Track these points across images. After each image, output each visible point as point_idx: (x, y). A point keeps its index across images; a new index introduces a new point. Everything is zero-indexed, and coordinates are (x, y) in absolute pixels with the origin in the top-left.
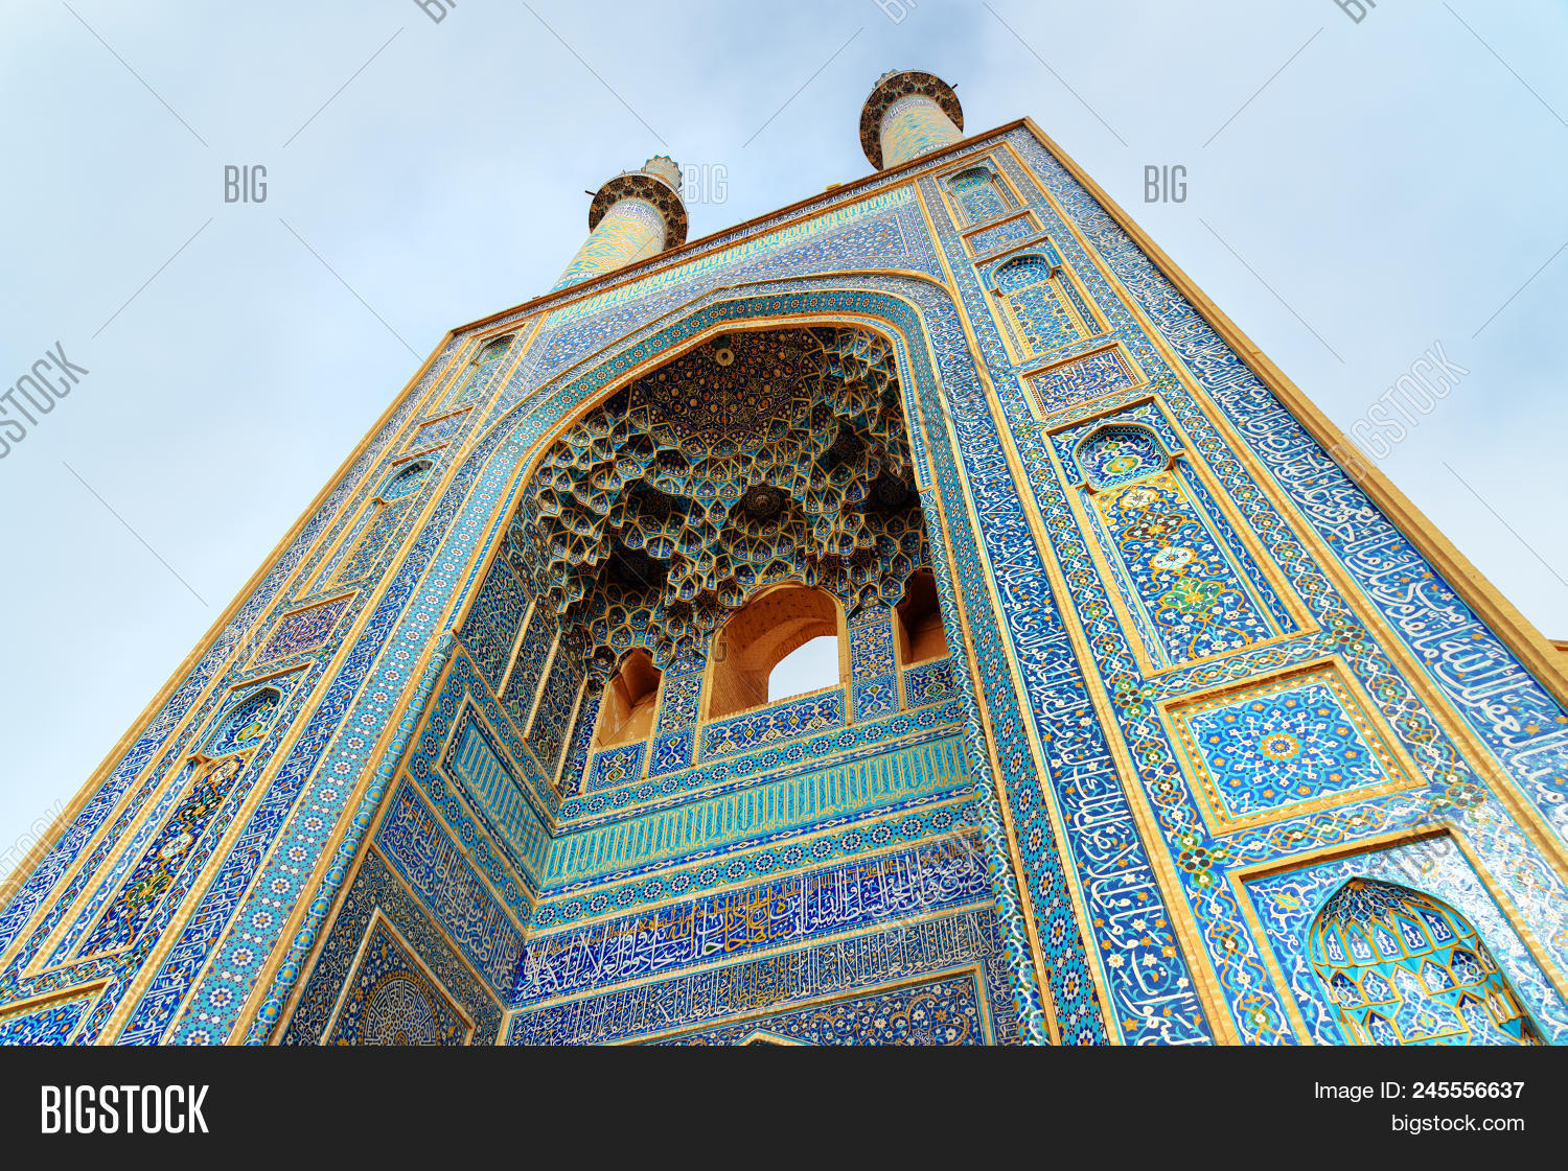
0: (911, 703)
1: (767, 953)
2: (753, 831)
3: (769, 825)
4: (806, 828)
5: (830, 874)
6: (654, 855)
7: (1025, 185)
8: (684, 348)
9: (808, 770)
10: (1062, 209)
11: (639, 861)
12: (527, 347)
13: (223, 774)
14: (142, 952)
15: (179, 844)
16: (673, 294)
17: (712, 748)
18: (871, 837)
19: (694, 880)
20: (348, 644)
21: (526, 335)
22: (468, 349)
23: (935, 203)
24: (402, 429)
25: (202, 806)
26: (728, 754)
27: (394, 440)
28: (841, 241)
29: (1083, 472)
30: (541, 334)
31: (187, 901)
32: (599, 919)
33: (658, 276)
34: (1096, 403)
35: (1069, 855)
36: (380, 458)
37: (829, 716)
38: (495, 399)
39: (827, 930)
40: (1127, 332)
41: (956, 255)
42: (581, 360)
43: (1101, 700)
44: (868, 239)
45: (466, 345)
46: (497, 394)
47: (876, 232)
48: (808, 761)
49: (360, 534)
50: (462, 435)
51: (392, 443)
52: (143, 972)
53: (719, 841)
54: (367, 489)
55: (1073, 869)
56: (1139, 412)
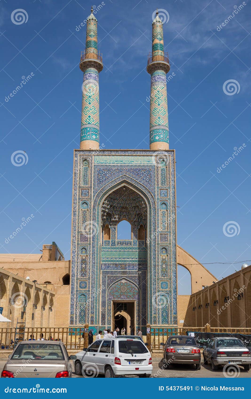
0: (139, 246)
1: (124, 270)
3: (124, 257)
4: (128, 258)
5: (130, 264)
7: (169, 179)
8: (119, 187)
9: (128, 251)
10: (171, 194)
11: (112, 257)
12: (93, 170)
13: (84, 258)
14: (89, 278)
15: (84, 266)
16: (117, 169)
17: (118, 244)
18: (134, 261)
19: (118, 261)
20: (91, 244)
21: (92, 164)
22: (80, 160)
23: (158, 171)
24: (78, 188)
25: (84, 261)
26: (120, 246)
27: (78, 192)
28: (143, 172)
29: (161, 252)
30: (94, 165)
31: (91, 274)
32: (108, 263)
33: (113, 157)
34: (165, 244)
35: (152, 288)
36: (78, 197)
37: (131, 244)
38: (92, 189)
39: (130, 269)
40: (170, 232)
41: (158, 195)
42: (105, 185)
43: (157, 279)
44: (147, 175)
45: (79, 158)
46: (92, 187)
47: (149, 174)
48: (128, 250)
49: (81, 217)
50: (91, 199)
51: (78, 193)
52: (91, 280)
53: (120, 257)
54: (79, 206)
55: (152, 289)
56: (167, 247)
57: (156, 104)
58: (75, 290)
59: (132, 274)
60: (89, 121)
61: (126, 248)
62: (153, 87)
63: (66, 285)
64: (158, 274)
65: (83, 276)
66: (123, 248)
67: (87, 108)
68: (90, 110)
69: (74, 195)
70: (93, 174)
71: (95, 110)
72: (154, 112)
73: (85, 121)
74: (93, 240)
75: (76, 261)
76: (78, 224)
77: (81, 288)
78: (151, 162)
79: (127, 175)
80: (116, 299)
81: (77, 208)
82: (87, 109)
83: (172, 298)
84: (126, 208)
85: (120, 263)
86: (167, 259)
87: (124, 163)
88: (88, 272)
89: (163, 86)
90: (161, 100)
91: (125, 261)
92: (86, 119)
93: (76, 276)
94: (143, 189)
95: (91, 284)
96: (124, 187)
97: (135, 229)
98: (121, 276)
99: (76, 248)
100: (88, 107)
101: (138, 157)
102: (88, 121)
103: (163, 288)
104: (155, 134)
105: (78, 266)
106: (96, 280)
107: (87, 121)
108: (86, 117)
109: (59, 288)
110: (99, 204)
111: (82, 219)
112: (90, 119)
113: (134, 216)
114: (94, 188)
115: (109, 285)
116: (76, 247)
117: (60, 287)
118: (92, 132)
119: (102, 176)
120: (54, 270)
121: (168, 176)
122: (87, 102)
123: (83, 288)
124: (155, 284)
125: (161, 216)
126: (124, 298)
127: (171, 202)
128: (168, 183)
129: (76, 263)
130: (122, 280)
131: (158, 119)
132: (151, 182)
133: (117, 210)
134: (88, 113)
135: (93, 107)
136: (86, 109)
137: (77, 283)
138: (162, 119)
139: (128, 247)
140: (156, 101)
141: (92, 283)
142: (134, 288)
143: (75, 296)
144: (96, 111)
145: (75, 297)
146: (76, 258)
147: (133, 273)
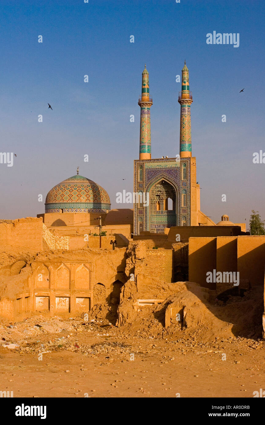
8: (160, 181)
12: (145, 172)
13: (141, 223)
15: (141, 228)
16: (158, 170)
17: (165, 213)
20: (145, 215)
22: (138, 166)
25: (141, 225)
27: (137, 185)
30: (146, 169)
36: (137, 188)
41: (181, 185)
46: (145, 182)
50: (144, 189)
74: (145, 213)
79: (164, 174)
87: (162, 167)
99: (137, 218)
129: (137, 226)
132: (177, 177)
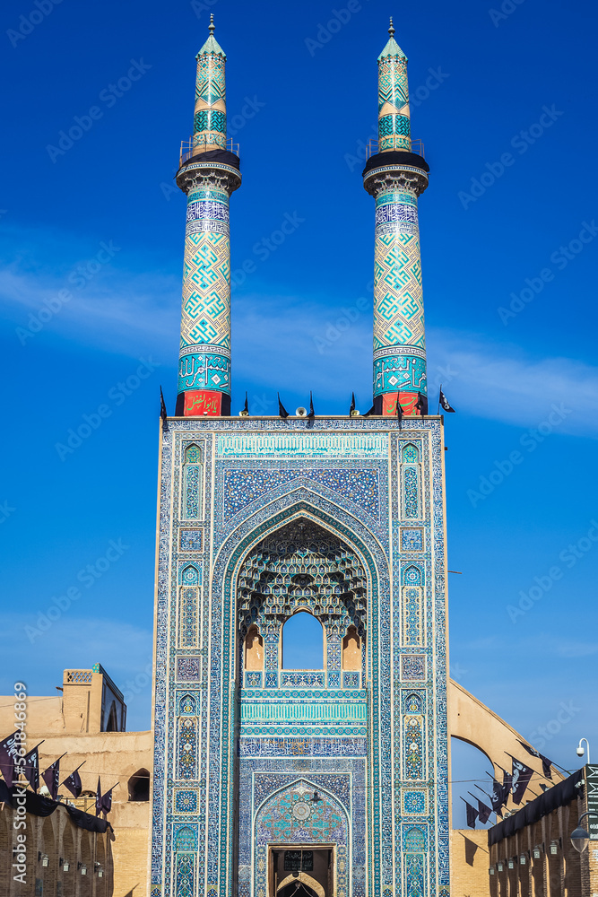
0: (344, 687)
1: (304, 758)
2: (299, 719)
3: (303, 719)
4: (314, 723)
5: (319, 739)
6: (270, 719)
7: (428, 497)
8: (288, 521)
9: (314, 702)
10: (433, 542)
11: (267, 720)
12: (213, 474)
13: (188, 724)
14: (203, 783)
15: (188, 747)
16: (280, 471)
17: (285, 682)
18: (330, 731)
19: (283, 731)
20: (209, 684)
21: (209, 458)
22: (177, 446)
23: (394, 477)
24: (171, 527)
25: (188, 734)
26: (289, 687)
27: (171, 537)
28: (355, 480)
29: (405, 708)
30: (217, 462)
31: (207, 772)
32: (257, 736)
33: (270, 438)
34: (414, 683)
35: (381, 811)
36: (170, 552)
37: (320, 682)
38: (212, 528)
39: (318, 755)
40: (429, 651)
41: (395, 544)
42: (247, 515)
43: (393, 784)
44: (366, 489)
45: (174, 440)
46: (212, 524)
47: (370, 484)
48: (313, 699)
49: (181, 607)
50: (207, 557)
51: (171, 539)
52: (207, 789)
53: (289, 720)
54: (174, 577)
55: (381, 814)
56: (422, 693)
57: (391, 284)
58: (165, 815)
59: (324, 768)
60: (203, 336)
61: (306, 694)
62: (382, 237)
63: (139, 803)
64: (397, 769)
65: (186, 777)
66: (299, 695)
67: (198, 298)
68: (204, 305)
69: (161, 547)
70: (213, 485)
71: (220, 303)
72: (385, 307)
73: (191, 334)
74: (213, 674)
75: (167, 734)
76: (173, 627)
77: (181, 809)
78: (376, 452)
79: (308, 489)
80: (279, 841)
81: (170, 585)
82: (197, 301)
83: (436, 838)
84: (308, 578)
85: (291, 736)
86: (422, 728)
87: (303, 455)
88: (200, 764)
89: (410, 235)
90: (403, 275)
91: (304, 731)
92: (194, 331)
93: (166, 777)
94: (353, 529)
95: (207, 798)
96: (301, 520)
97: (334, 639)
98: (294, 776)
99: (167, 698)
100: (200, 294)
101: (339, 436)
102: (200, 336)
103: (410, 810)
104: (388, 370)
105: (171, 749)
106: (222, 789)
107: (196, 336)
108: (193, 324)
109: (120, 809)
110: (230, 572)
111: (184, 614)
112: (206, 330)
113: (329, 601)
114: (215, 526)
115: (260, 800)
116: (167, 694)
117: (123, 807)
118: (211, 367)
119: (239, 493)
120: (104, 758)
121: (424, 491)
122: (198, 283)
123: (186, 810)
124: (390, 799)
125: (405, 605)
126: (303, 839)
127: (433, 564)
128: (424, 512)
129: (166, 739)
130: (297, 786)
131: (395, 328)
132: (376, 506)
133: (281, 585)
134: (200, 314)
135: (212, 295)
136: (194, 302)
137: (169, 796)
138: (406, 328)
139: (313, 690)
140: (388, 276)
141: (210, 795)
142: (331, 809)
143: (164, 833)
144: (222, 307)
145: (164, 837)
146: (166, 726)
147: (327, 767)
